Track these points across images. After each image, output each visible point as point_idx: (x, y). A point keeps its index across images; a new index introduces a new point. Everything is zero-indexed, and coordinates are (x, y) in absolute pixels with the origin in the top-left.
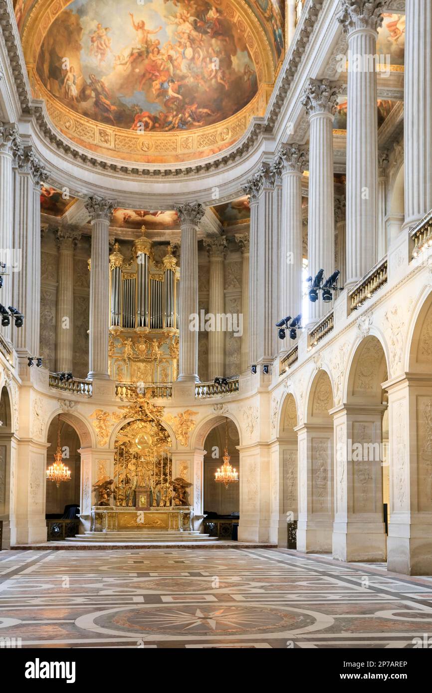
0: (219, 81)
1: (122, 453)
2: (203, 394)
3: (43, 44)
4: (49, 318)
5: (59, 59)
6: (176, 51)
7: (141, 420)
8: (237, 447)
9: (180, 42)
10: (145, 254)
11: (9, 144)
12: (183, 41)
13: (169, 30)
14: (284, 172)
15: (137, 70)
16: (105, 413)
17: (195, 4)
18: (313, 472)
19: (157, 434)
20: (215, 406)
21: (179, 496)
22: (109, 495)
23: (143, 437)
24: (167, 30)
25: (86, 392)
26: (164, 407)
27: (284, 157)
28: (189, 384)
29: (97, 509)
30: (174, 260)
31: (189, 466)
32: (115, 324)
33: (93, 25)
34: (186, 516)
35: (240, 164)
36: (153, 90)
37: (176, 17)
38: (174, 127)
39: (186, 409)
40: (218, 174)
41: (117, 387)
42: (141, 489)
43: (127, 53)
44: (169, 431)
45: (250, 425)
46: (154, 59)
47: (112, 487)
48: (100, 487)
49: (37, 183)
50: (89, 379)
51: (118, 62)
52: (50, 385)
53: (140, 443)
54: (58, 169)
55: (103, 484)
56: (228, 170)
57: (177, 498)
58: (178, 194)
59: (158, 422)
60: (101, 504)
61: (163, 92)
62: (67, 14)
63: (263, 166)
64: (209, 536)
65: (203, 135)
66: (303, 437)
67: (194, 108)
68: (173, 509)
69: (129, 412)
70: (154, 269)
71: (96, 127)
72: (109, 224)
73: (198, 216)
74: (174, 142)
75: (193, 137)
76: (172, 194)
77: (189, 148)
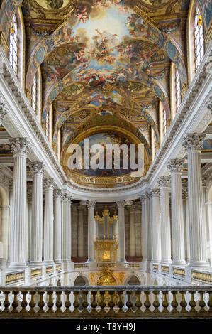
10: (107, 215)
37: (115, 142)
38: (115, 175)
65: (125, 177)
70: (110, 220)
71: (89, 178)
72: (94, 208)
73: (124, 204)
74: (115, 180)
75: (122, 178)
76: (115, 197)
77: (121, 182)
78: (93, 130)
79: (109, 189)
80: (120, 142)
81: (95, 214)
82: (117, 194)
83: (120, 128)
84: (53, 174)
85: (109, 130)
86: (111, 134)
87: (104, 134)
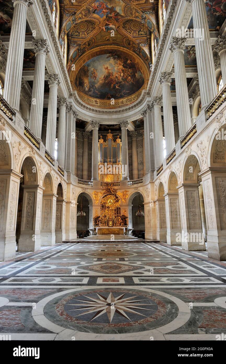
0: (132, 82)
1: (103, 207)
2: (131, 184)
3: (77, 76)
4: (80, 161)
5: (82, 80)
6: (118, 75)
7: (110, 194)
8: (143, 203)
9: (119, 72)
10: (110, 139)
11: (65, 104)
13: (116, 68)
14: (154, 106)
16: (97, 192)
17: (123, 59)
18: (171, 212)
19: (115, 199)
20: (135, 188)
21: (123, 222)
22: (99, 222)
25: (91, 185)
26: (117, 189)
27: (154, 101)
28: (125, 181)
29: (95, 227)
30: (120, 140)
31: (127, 211)
32: (101, 162)
33: (92, 69)
34: (126, 229)
35: (140, 106)
36: (111, 87)
37: (118, 64)
38: (118, 97)
39: (125, 190)
40: (133, 110)
41: (101, 183)
42: (110, 219)
43: (103, 76)
44: (119, 198)
45: (148, 195)
46: (111, 78)
47: (100, 219)
48: (95, 218)
49: (74, 117)
50: (92, 180)
51: (100, 80)
52: (78, 183)
53: (110, 202)
54: (81, 112)
55: (97, 218)
56: (136, 109)
58: (120, 118)
59: (115, 195)
60: (96, 225)
61: (114, 87)
62: (84, 67)
63: (147, 105)
64: (135, 237)
65: (127, 99)
66: (167, 198)
67: (124, 91)
68: (121, 227)
69: (106, 192)
70: (113, 143)
71: (94, 100)
72: (98, 129)
73: (127, 125)
74: (118, 102)
75: (124, 100)
76: (118, 118)
77: (123, 103)
78: (98, 49)
79: (112, 111)
80: (123, 64)
81: (99, 138)
82: (120, 115)
83: (123, 48)
84: (57, 70)
85: (113, 50)
86: (114, 54)
87: (108, 55)
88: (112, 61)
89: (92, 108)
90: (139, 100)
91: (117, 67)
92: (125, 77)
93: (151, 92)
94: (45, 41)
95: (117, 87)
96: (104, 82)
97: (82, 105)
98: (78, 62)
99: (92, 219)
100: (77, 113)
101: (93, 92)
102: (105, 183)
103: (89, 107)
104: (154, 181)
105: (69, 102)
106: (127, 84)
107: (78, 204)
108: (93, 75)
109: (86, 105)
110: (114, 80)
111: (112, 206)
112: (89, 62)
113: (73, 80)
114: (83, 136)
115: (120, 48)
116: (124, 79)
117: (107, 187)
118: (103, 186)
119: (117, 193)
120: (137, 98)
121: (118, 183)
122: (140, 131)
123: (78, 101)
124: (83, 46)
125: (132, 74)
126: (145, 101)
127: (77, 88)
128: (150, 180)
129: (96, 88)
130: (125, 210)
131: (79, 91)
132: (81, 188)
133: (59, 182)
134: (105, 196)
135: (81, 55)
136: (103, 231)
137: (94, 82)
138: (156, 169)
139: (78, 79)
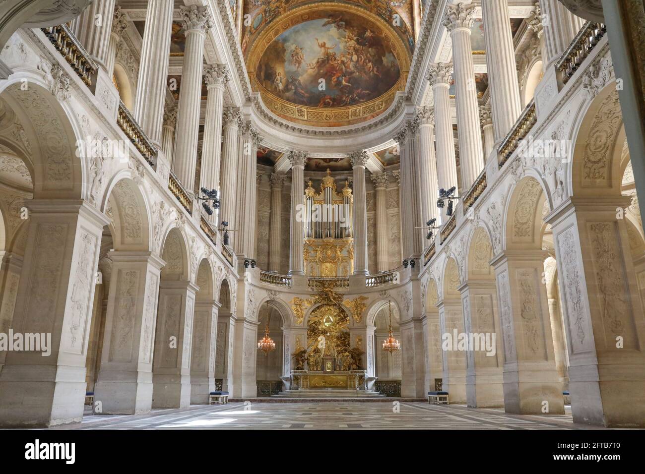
0: (375, 73)
1: (313, 330)
2: (372, 283)
3: (261, 61)
4: (264, 234)
5: (271, 68)
6: (347, 58)
7: (328, 305)
9: (349, 53)
10: (330, 187)
11: (236, 120)
12: (350, 51)
13: (341, 46)
14: (420, 125)
15: (322, 71)
16: (300, 300)
17: (356, 29)
19: (339, 315)
20: (381, 292)
21: (356, 362)
23: (329, 318)
24: (340, 46)
25: (287, 285)
26: (344, 295)
27: (419, 116)
28: (361, 276)
29: (295, 372)
30: (350, 190)
31: (363, 339)
32: (309, 236)
33: (293, 47)
34: (361, 378)
35: (392, 123)
36: (333, 82)
37: (345, 38)
38: (346, 104)
39: (360, 295)
40: (377, 131)
41: (309, 280)
42: (327, 357)
43: (315, 61)
44: (347, 312)
45: (407, 305)
46: (332, 63)
47: (306, 355)
48: (297, 355)
49: (255, 144)
50: (290, 275)
51: (309, 67)
52: (260, 280)
53: (327, 321)
54: (269, 134)
55: (299, 353)
56: (383, 128)
57: (354, 364)
58: (351, 146)
59: (339, 305)
60: (298, 369)
61: (339, 83)
62: (276, 42)
63: (406, 123)
64: (380, 394)
65: (366, 107)
66: (442, 310)
67: (359, 91)
68: (352, 372)
69: (319, 299)
70: (336, 196)
71: (295, 108)
72: (304, 168)
73: (365, 159)
74: (347, 113)
75: (360, 108)
76: (346, 146)
77: (357, 116)
78: (305, 9)
79: (334, 130)
80: (355, 38)
81: (306, 186)
82: (351, 139)
83: (356, 7)
84: (225, 57)
85: (335, 11)
86: (338, 19)
87: (326, 20)
88: (333, 30)
89: (291, 124)
90: (389, 111)
91: (344, 44)
92: (361, 63)
93: (413, 96)
94: (205, 8)
95: (343, 81)
96: (317, 71)
97: (270, 119)
98: (263, 35)
99: (290, 357)
100: (261, 137)
101: (295, 93)
102: (316, 281)
103: (285, 122)
104: (419, 276)
105: (245, 115)
106: (365, 77)
107: (259, 323)
108: (294, 58)
109: (280, 120)
110: (338, 68)
111: (333, 328)
112: (286, 33)
113: (252, 70)
114: (271, 180)
115: (350, 8)
116: (359, 67)
117: (320, 289)
118: (313, 286)
119: (343, 303)
120: (385, 106)
121: (345, 280)
122: (393, 171)
123: (262, 112)
124: (275, 5)
125: (375, 58)
126: (401, 114)
127: (260, 86)
128: (412, 275)
129: (300, 84)
130: (360, 338)
131: (265, 90)
132: (267, 290)
133: (224, 278)
134: (318, 308)
135: (271, 21)
136: (312, 382)
137: (295, 71)
138: (424, 252)
139: (263, 67)
